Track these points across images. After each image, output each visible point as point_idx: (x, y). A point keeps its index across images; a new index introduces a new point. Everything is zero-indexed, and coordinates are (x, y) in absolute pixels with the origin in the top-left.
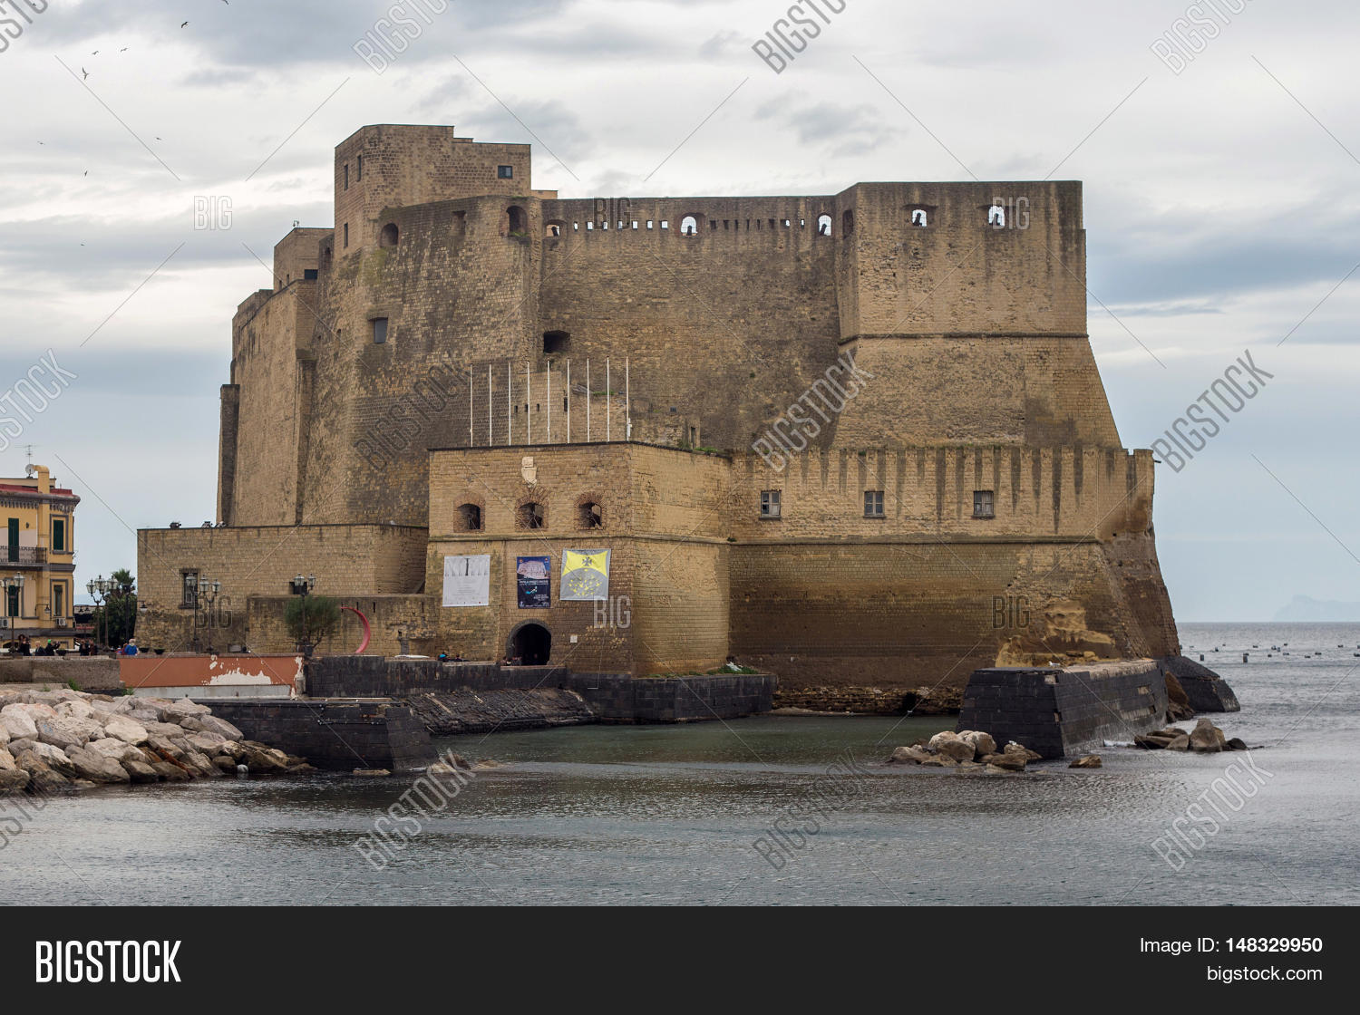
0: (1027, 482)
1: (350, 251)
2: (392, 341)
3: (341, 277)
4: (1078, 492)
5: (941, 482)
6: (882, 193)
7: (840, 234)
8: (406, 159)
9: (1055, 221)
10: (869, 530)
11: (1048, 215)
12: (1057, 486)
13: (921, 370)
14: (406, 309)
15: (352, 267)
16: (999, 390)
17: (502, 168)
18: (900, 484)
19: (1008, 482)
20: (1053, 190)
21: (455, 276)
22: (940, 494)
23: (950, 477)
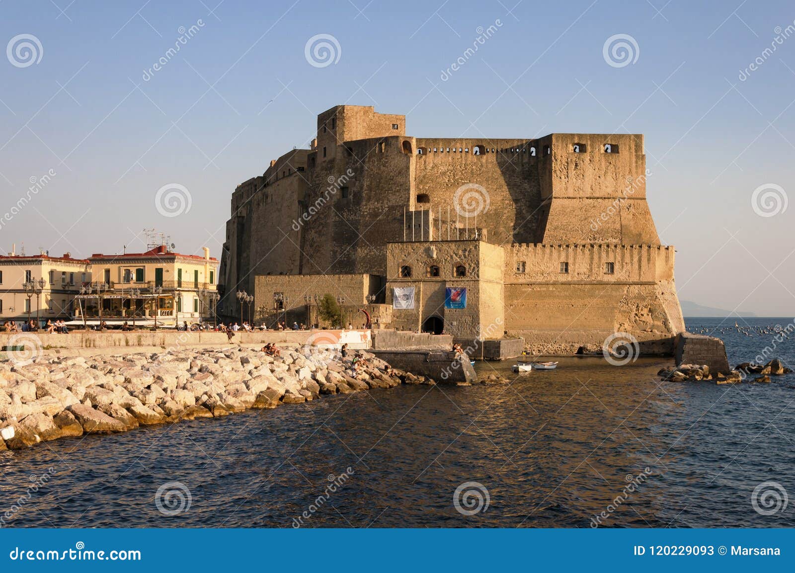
0: (627, 259)
1: (328, 158)
2: (351, 197)
3: (322, 170)
4: (648, 263)
5: (592, 259)
6: (562, 138)
7: (541, 155)
8: (355, 120)
9: (633, 151)
10: (563, 278)
11: (630, 148)
12: (640, 261)
13: (578, 212)
14: (357, 183)
15: (329, 166)
16: (610, 221)
17: (394, 125)
18: (574, 259)
19: (620, 259)
20: (632, 137)
21: (380, 169)
22: (591, 264)
23: (596, 257)
